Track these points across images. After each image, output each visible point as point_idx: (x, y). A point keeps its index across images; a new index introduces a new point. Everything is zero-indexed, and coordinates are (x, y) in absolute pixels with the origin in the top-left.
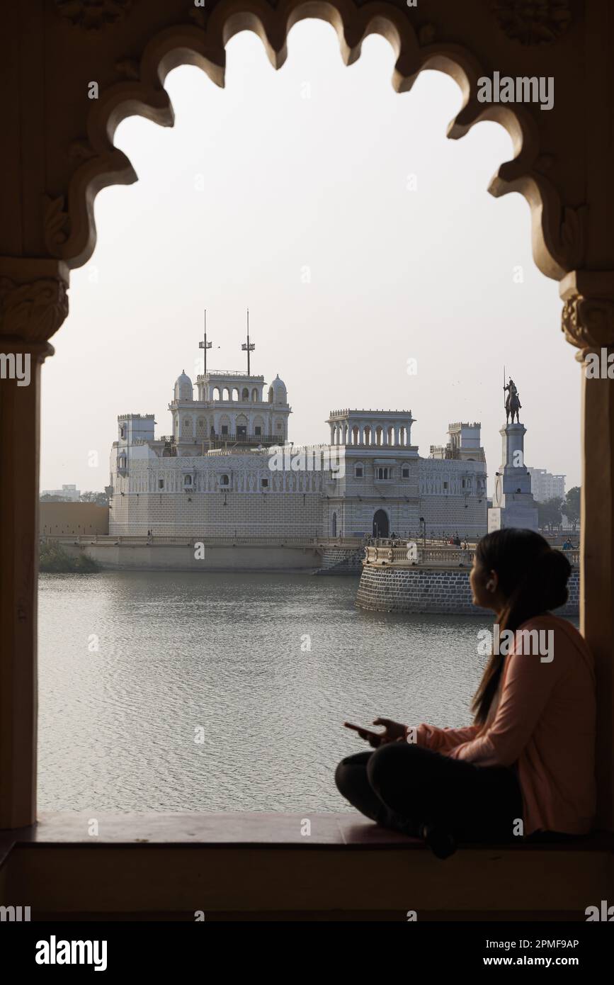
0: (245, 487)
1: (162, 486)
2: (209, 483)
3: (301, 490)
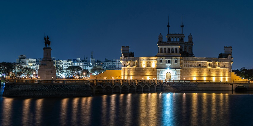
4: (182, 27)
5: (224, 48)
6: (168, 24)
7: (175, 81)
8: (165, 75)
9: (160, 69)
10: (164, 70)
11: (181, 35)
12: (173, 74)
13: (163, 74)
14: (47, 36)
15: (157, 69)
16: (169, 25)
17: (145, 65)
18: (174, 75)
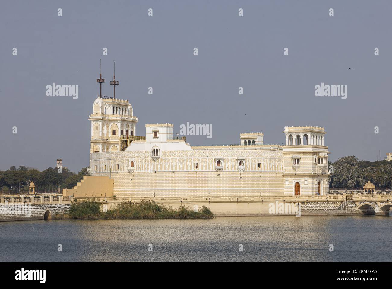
0: (251, 168)
1: (197, 167)
2: (231, 166)
3: (275, 170)
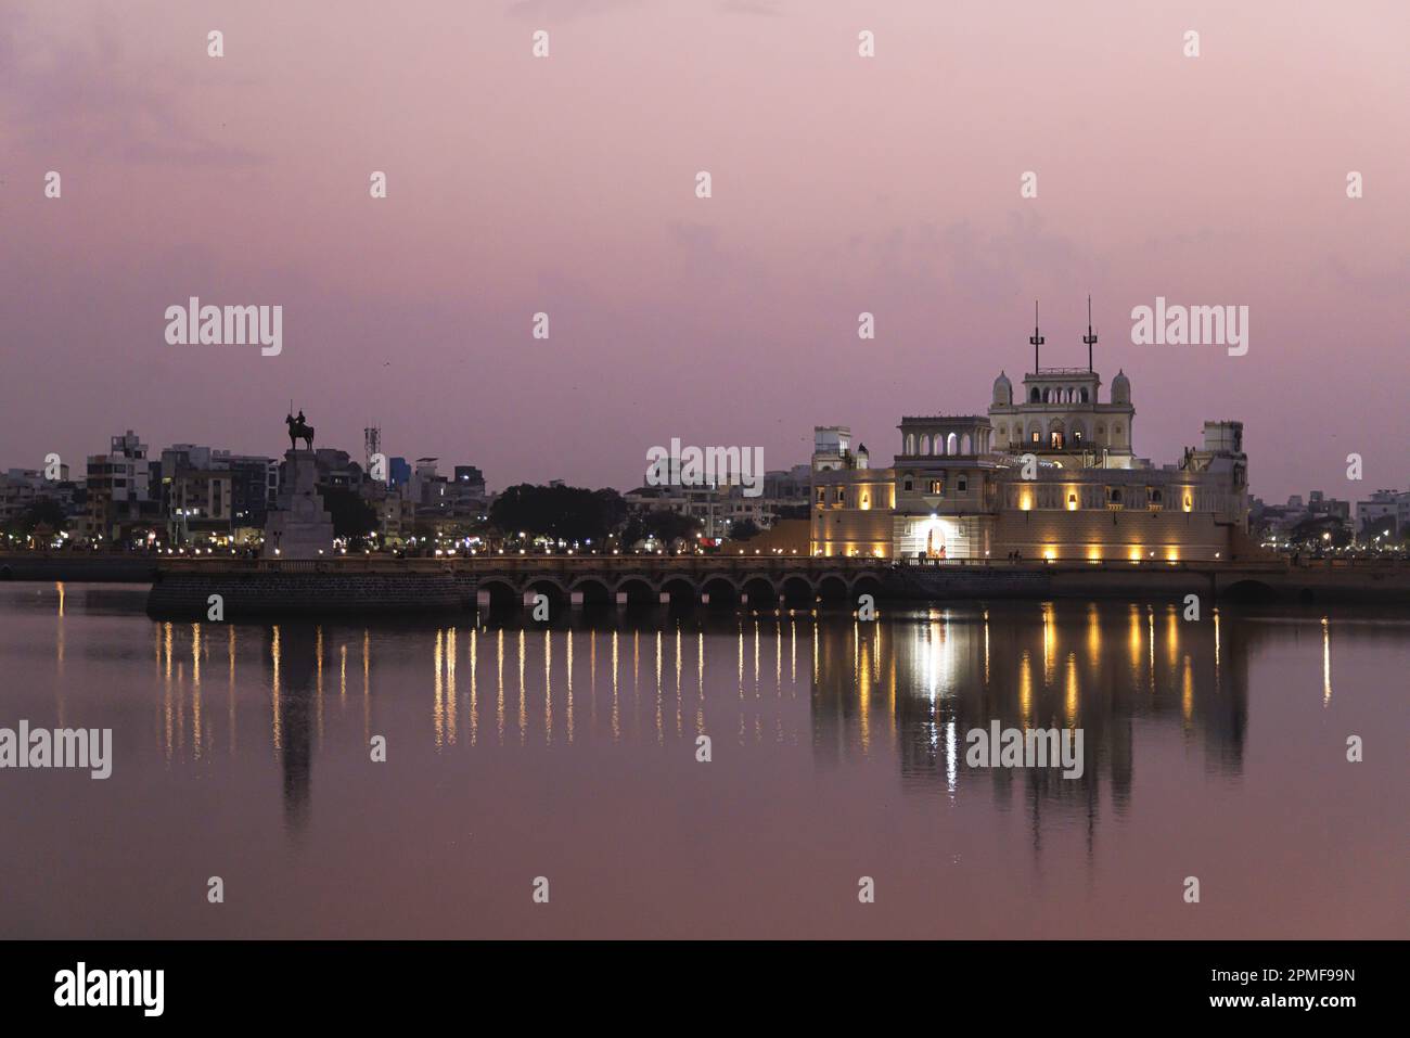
4: (1090, 343)
5: (1203, 429)
6: (1034, 335)
7: (968, 563)
8: (921, 540)
9: (903, 517)
10: (919, 520)
11: (1086, 375)
12: (953, 536)
13: (917, 536)
14: (301, 413)
15: (895, 517)
16: (1039, 336)
17: (869, 500)
18: (956, 540)
